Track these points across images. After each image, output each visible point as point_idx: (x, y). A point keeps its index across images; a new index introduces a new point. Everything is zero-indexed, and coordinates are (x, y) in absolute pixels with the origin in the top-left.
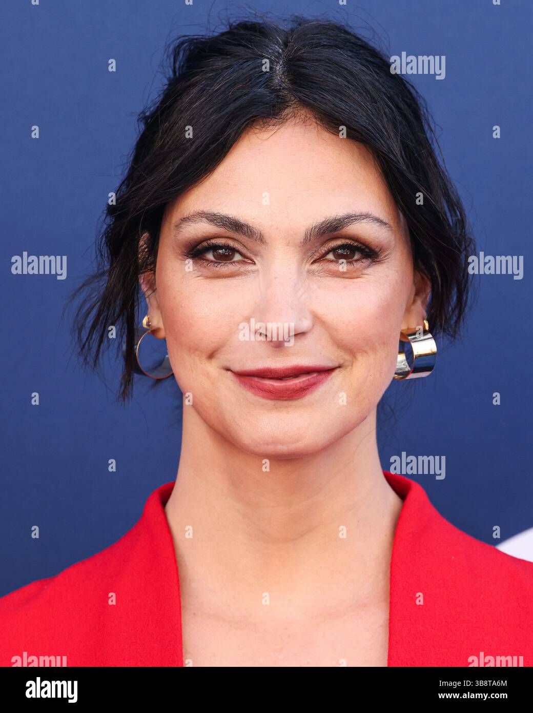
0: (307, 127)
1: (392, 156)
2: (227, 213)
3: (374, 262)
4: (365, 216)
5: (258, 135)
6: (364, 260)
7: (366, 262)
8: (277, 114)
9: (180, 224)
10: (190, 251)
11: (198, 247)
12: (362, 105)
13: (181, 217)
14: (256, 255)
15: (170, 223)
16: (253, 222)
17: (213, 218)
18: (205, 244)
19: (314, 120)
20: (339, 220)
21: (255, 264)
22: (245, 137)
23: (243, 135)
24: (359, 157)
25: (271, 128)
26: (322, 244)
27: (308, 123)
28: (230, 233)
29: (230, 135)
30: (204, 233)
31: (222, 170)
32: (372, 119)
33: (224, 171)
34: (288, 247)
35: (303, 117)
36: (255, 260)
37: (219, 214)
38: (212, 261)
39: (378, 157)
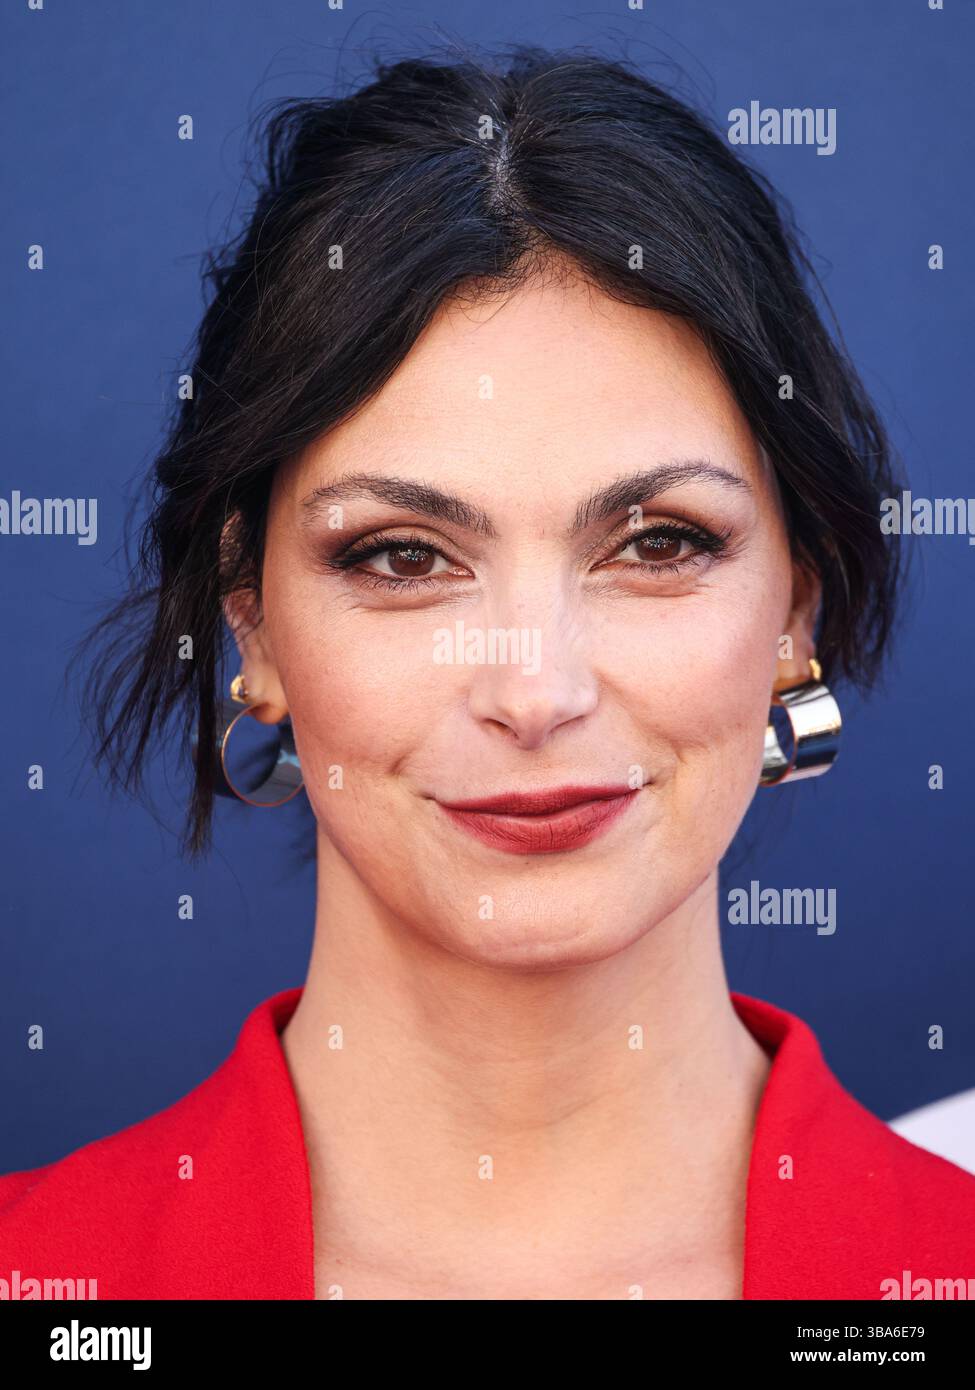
0: (569, 290)
1: (745, 342)
2: (414, 477)
3: (717, 558)
4: (696, 469)
5: (468, 313)
6: (697, 559)
7: (702, 560)
8: (505, 269)
9: (315, 500)
10: (338, 555)
11: (355, 547)
12: (678, 239)
13: (318, 486)
14: (475, 557)
15: (293, 498)
16: (468, 494)
17: (385, 489)
18: (370, 540)
19: (581, 276)
20: (645, 480)
21: (472, 576)
22: (441, 318)
23: (437, 314)
24: (677, 345)
25: (494, 297)
26: (612, 530)
27: (569, 281)
28: (422, 518)
29: (410, 316)
30: (366, 518)
31: (398, 387)
32: (701, 268)
33: (401, 390)
34: (543, 542)
35: (558, 270)
36: (474, 570)
37: (396, 481)
38: (385, 577)
39: (716, 343)
